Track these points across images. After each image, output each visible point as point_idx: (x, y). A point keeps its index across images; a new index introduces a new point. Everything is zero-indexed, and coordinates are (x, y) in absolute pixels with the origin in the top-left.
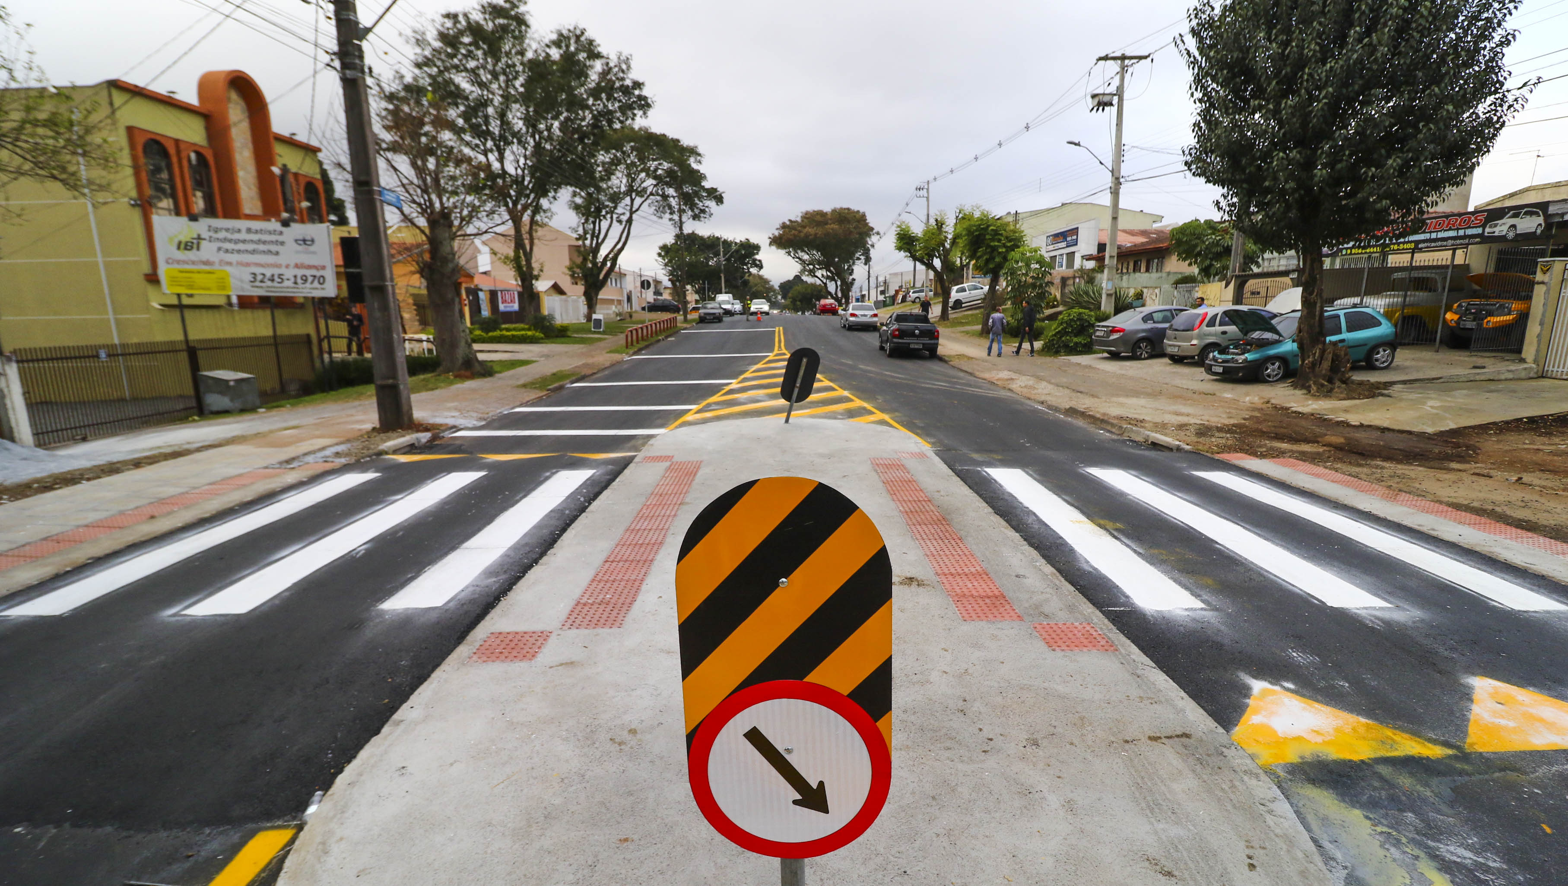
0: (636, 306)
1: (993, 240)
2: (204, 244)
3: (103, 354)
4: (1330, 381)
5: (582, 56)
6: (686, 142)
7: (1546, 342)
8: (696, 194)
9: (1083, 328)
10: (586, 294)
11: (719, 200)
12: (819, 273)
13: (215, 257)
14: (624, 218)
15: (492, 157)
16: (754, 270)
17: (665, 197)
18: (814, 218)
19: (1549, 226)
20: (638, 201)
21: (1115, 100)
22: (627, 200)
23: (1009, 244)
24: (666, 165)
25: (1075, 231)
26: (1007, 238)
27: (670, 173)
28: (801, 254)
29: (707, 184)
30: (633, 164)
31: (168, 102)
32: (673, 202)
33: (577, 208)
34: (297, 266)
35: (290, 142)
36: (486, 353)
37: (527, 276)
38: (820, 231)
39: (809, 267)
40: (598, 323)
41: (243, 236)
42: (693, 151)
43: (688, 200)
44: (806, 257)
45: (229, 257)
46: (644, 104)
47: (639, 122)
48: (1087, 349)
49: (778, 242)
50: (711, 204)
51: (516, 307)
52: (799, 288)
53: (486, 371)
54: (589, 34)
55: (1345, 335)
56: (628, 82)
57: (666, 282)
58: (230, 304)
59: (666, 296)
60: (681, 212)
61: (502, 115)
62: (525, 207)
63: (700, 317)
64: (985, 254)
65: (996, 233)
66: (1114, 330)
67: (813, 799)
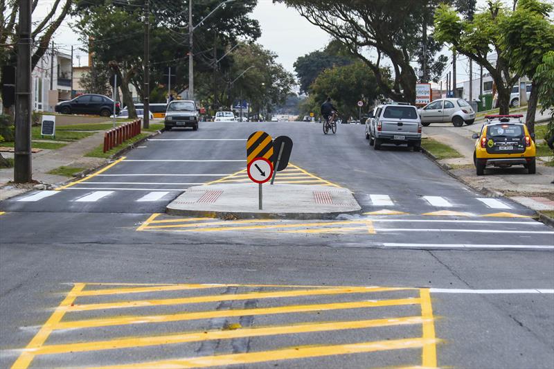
1: (529, 40)
23: (545, 45)
26: (543, 37)
44: (340, 22)
63: (167, 122)
64: (521, 55)
67: (263, 174)
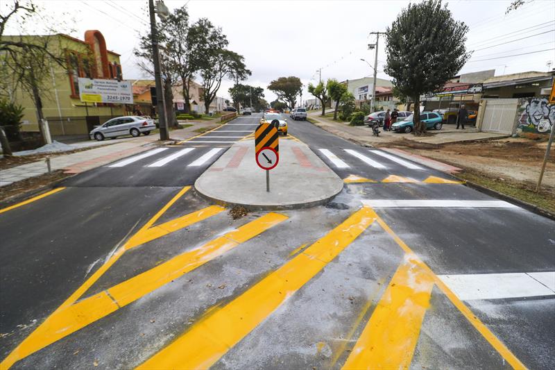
0: (221, 110)
2: (93, 87)
3: (69, 119)
4: (421, 132)
5: (207, 27)
6: (239, 54)
7: (482, 122)
8: (243, 71)
9: (362, 117)
10: (205, 105)
11: (250, 74)
12: (284, 99)
13: (97, 91)
14: (218, 79)
15: (176, 59)
16: (261, 98)
17: (232, 72)
18: (282, 80)
19: (483, 90)
20: (223, 73)
21: (375, 46)
22: (219, 73)
23: (342, 91)
24: (233, 62)
25: (367, 87)
27: (234, 64)
28: (277, 92)
29: (246, 68)
30: (222, 61)
31: (76, 41)
32: (235, 74)
33: (203, 75)
34: (122, 94)
35: (112, 53)
36: (181, 122)
37: (187, 98)
38: (284, 84)
39: (281, 97)
40: (211, 114)
41: (105, 84)
42: (242, 57)
43: (240, 73)
44: (279, 93)
45: (101, 91)
46: (226, 43)
47: (225, 48)
48: (362, 124)
49: (270, 88)
50: (248, 75)
51: (183, 108)
52: (277, 104)
53: (181, 127)
54: (209, 20)
55: (428, 120)
56: (221, 35)
57: (231, 101)
58: (94, 105)
59: (231, 106)
60: (238, 77)
61: (180, 46)
62: (187, 75)
64: (335, 94)
65: (338, 87)
66: (369, 118)
67: (270, 162)
